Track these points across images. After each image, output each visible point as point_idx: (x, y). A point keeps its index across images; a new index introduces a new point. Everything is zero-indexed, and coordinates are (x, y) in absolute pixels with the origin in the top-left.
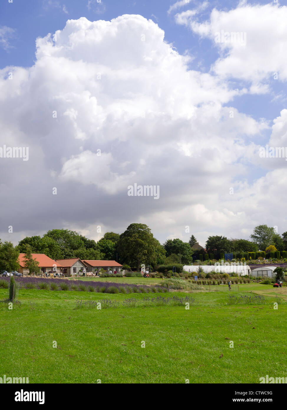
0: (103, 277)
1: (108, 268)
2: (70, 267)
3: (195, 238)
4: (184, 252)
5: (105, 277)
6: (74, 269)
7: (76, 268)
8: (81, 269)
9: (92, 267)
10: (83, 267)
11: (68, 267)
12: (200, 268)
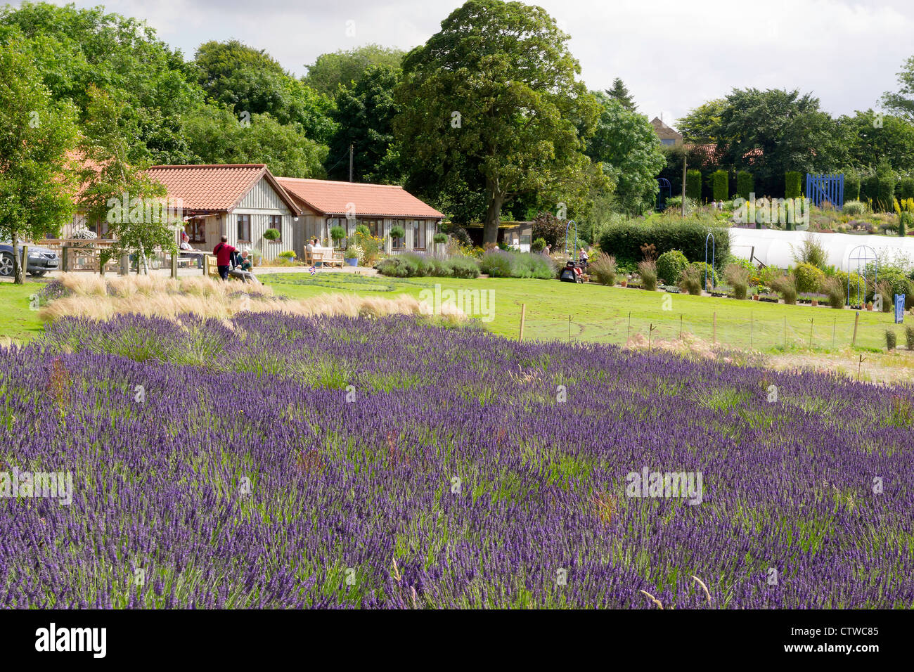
0: (398, 275)
1: (386, 223)
2: (221, 214)
3: (628, 96)
4: (631, 157)
5: (408, 276)
6: (240, 225)
7: (249, 215)
8: (273, 225)
9: (319, 214)
10: (277, 213)
11: (213, 211)
12: (808, 243)
